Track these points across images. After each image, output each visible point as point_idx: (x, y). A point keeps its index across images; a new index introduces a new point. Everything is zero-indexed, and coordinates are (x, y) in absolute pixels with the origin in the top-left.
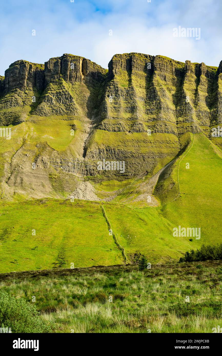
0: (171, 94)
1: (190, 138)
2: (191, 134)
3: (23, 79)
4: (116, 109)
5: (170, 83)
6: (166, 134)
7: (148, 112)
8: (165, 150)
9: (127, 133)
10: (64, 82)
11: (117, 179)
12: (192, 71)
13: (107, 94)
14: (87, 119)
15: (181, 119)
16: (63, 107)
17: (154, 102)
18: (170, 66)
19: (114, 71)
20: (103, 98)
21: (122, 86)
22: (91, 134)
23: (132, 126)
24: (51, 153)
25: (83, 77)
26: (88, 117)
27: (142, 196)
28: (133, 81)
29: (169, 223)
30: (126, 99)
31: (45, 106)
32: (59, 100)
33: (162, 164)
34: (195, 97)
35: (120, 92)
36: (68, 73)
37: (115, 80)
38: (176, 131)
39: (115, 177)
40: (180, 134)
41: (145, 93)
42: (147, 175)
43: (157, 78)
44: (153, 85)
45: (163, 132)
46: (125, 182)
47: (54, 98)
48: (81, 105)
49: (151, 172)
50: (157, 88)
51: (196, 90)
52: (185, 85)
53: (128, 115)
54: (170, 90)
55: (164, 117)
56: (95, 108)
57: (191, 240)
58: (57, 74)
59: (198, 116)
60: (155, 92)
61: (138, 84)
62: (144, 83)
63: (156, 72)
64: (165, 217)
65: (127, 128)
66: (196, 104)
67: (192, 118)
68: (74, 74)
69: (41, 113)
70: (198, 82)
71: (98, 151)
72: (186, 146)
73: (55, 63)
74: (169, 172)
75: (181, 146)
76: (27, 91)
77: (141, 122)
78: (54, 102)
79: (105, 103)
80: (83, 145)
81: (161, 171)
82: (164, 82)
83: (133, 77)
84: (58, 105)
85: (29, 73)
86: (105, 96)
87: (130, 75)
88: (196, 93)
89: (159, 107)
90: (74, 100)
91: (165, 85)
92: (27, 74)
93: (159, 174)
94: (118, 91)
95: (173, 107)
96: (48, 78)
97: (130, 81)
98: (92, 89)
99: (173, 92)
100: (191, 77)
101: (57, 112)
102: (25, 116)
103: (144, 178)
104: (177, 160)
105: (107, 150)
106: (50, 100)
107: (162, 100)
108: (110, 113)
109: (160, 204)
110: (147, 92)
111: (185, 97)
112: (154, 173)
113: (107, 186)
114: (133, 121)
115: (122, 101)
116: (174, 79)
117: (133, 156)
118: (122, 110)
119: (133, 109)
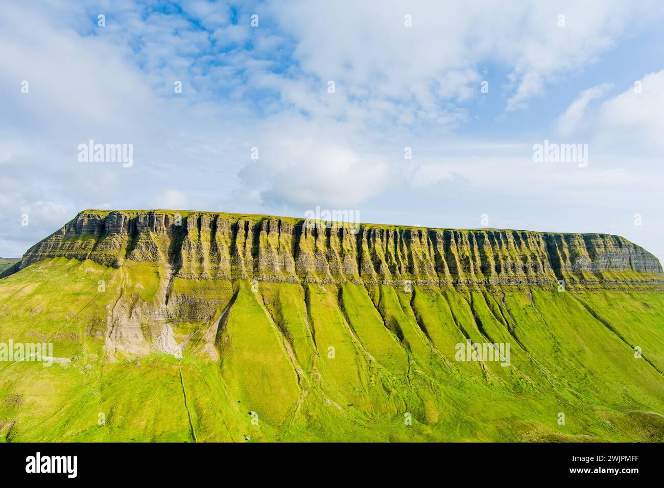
0: (228, 246)
1: (239, 286)
2: (241, 280)
3: (120, 227)
4: (190, 260)
5: (227, 236)
6: (224, 281)
7: (212, 261)
8: (223, 297)
9: (197, 280)
10: (151, 233)
11: (190, 322)
12: (242, 228)
13: (183, 246)
14: (168, 265)
15: (234, 267)
16: (150, 255)
17: (216, 254)
18: (227, 223)
19: (188, 229)
20: (180, 249)
21: (194, 241)
22: (171, 280)
23: (201, 274)
24: (142, 304)
25: (165, 229)
26: (169, 263)
27: (207, 346)
28: (201, 237)
29: (226, 385)
30: (196, 251)
31: (136, 252)
32: (147, 248)
33: (220, 309)
34: (244, 249)
35: (192, 246)
36: (154, 227)
37: (189, 236)
38: (230, 278)
39: (188, 320)
40: (233, 281)
41: (210, 246)
42: (210, 320)
43: (218, 234)
44: (215, 241)
45: (221, 279)
46: (195, 325)
47: (143, 246)
48: (164, 252)
49: (213, 318)
50: (218, 243)
51: (245, 243)
52: (237, 239)
53: (198, 265)
54: (226, 243)
55: (223, 266)
56: (174, 253)
57: (239, 402)
58: (146, 226)
59: (246, 264)
60: (216, 246)
61: (205, 239)
62: (209, 237)
63: (217, 229)
64: (222, 376)
65: (197, 276)
66: (244, 255)
67: (241, 267)
68: (158, 227)
69: (133, 258)
70: (246, 236)
71: (176, 298)
72: (237, 293)
73: (144, 218)
74: (225, 323)
75: (233, 291)
76: (122, 236)
77: (207, 272)
78: (144, 249)
79: (181, 255)
80: (165, 292)
81: (220, 318)
82: (223, 236)
83: (202, 233)
84: (146, 252)
85: (124, 222)
86: (181, 249)
87: (199, 230)
88: (245, 246)
89: (219, 259)
90: (158, 249)
91: (224, 238)
92: (123, 223)
93: (219, 322)
94: (191, 245)
95: (228, 257)
96: (139, 229)
97: (199, 236)
98: (172, 238)
99: (229, 244)
100: (241, 232)
101: (146, 259)
102: (121, 261)
103: (208, 323)
104: (231, 309)
105: (182, 297)
106: (140, 248)
107: (221, 253)
108: (185, 263)
109: (219, 358)
110: (211, 245)
111: (237, 250)
112: (215, 319)
113: (182, 328)
114: (201, 269)
115: (193, 252)
116: (230, 233)
117: (200, 302)
118: (193, 259)
119: (201, 260)
